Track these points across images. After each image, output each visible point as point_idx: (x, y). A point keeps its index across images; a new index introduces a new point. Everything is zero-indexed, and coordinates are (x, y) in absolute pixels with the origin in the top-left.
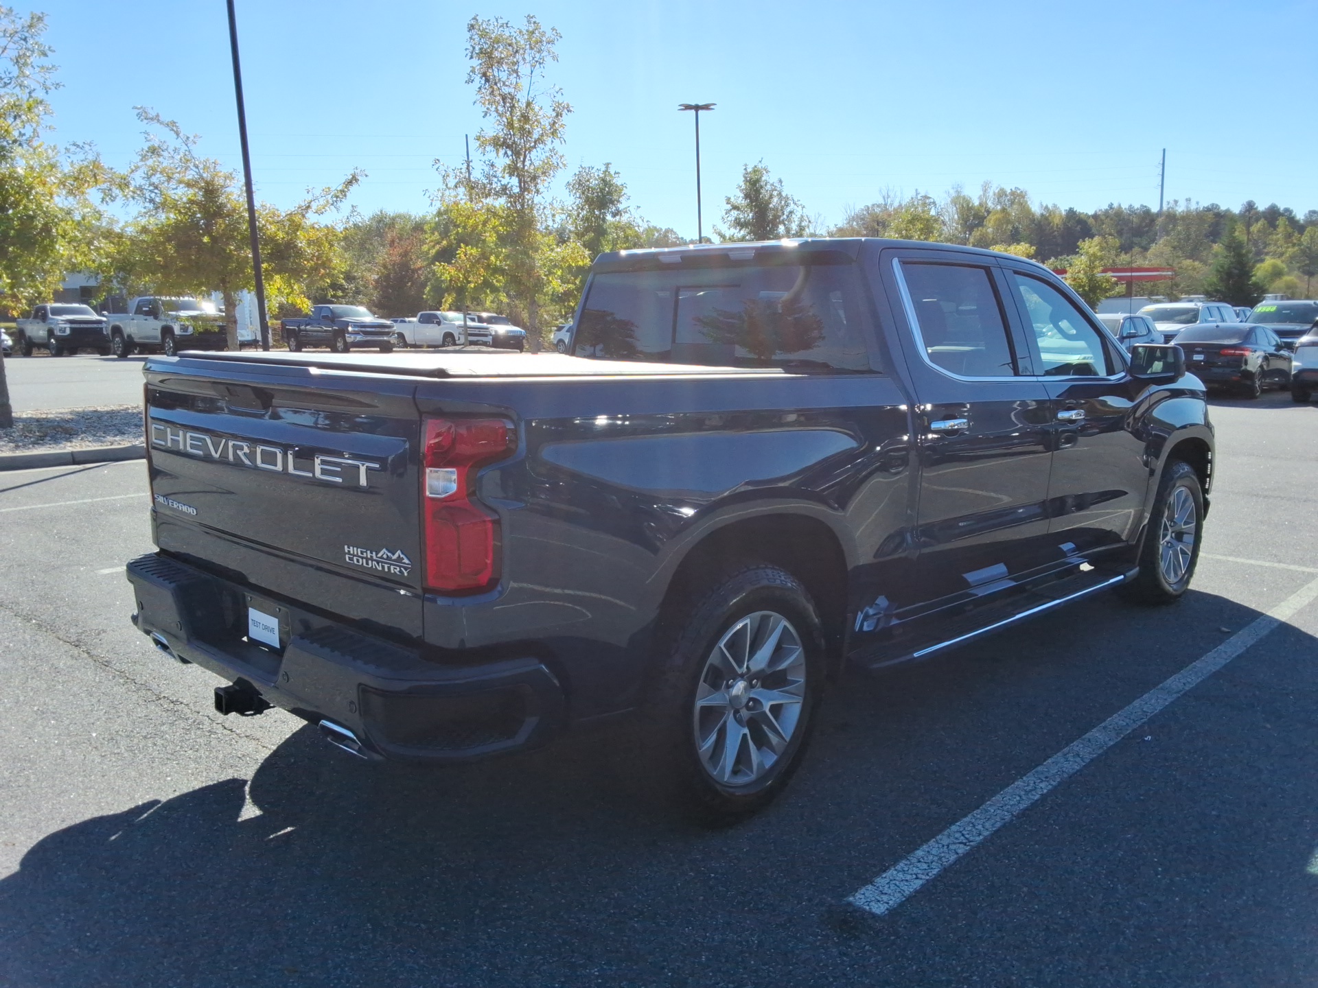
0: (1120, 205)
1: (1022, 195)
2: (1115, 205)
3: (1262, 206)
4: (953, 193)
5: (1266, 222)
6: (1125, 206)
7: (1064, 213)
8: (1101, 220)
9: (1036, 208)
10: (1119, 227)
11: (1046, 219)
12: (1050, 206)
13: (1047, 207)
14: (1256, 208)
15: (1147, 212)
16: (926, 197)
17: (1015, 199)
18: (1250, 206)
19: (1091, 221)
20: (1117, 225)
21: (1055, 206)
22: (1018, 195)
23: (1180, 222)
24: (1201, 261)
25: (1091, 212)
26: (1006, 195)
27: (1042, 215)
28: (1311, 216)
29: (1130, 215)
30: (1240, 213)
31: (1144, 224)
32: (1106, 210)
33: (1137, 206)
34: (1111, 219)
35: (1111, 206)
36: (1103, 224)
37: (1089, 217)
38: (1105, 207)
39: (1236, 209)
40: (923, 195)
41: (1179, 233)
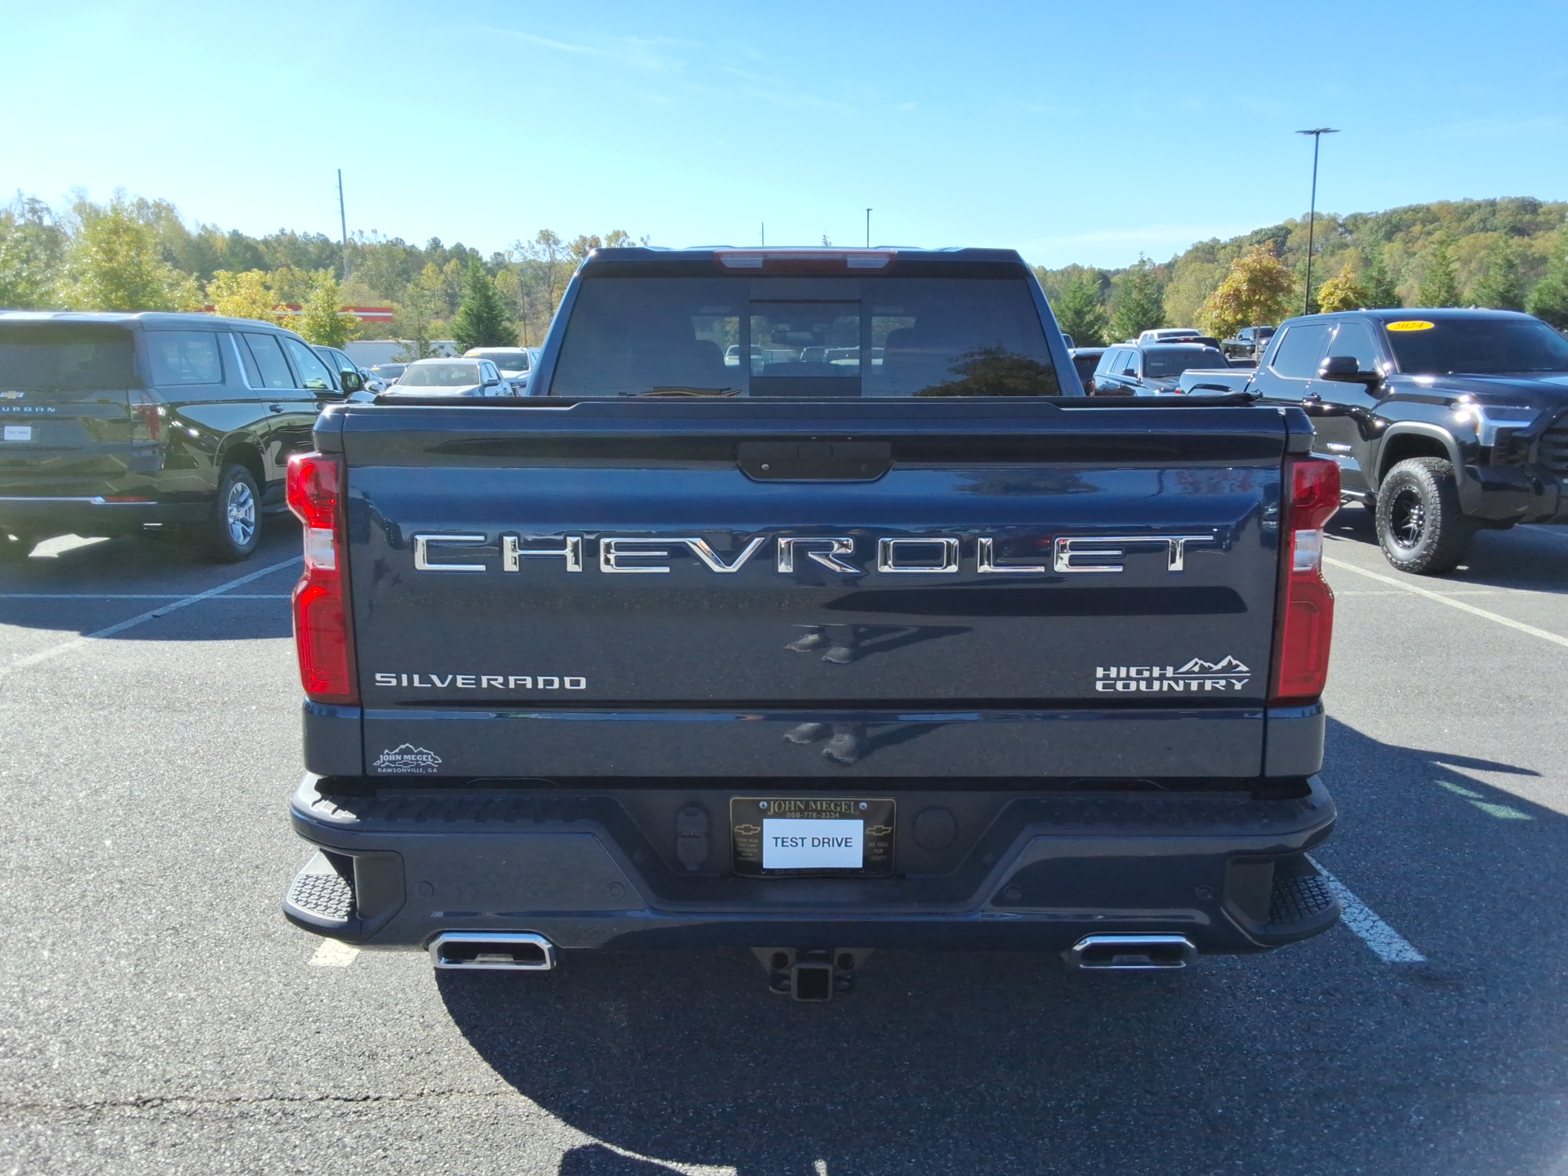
0: (293, 231)
1: (170, 209)
2: (288, 231)
3: (448, 244)
4: (76, 200)
5: (458, 262)
6: (299, 233)
7: (227, 235)
8: (274, 248)
9: (192, 227)
10: (296, 258)
11: (207, 240)
12: (209, 226)
13: (204, 227)
14: (442, 247)
15: (326, 242)
16: (33, 201)
17: (161, 212)
18: (436, 243)
19: (262, 248)
20: (294, 254)
21: (214, 226)
22: (164, 208)
23: (369, 256)
24: (399, 302)
25: (260, 238)
26: (149, 208)
27: (200, 236)
28: (496, 258)
29: (305, 244)
30: (426, 251)
31: (324, 256)
32: (277, 236)
33: (312, 234)
34: (285, 247)
35: (282, 231)
36: (277, 252)
37: (257, 242)
38: (275, 232)
39: (422, 246)
40: (30, 197)
41: (370, 269)
